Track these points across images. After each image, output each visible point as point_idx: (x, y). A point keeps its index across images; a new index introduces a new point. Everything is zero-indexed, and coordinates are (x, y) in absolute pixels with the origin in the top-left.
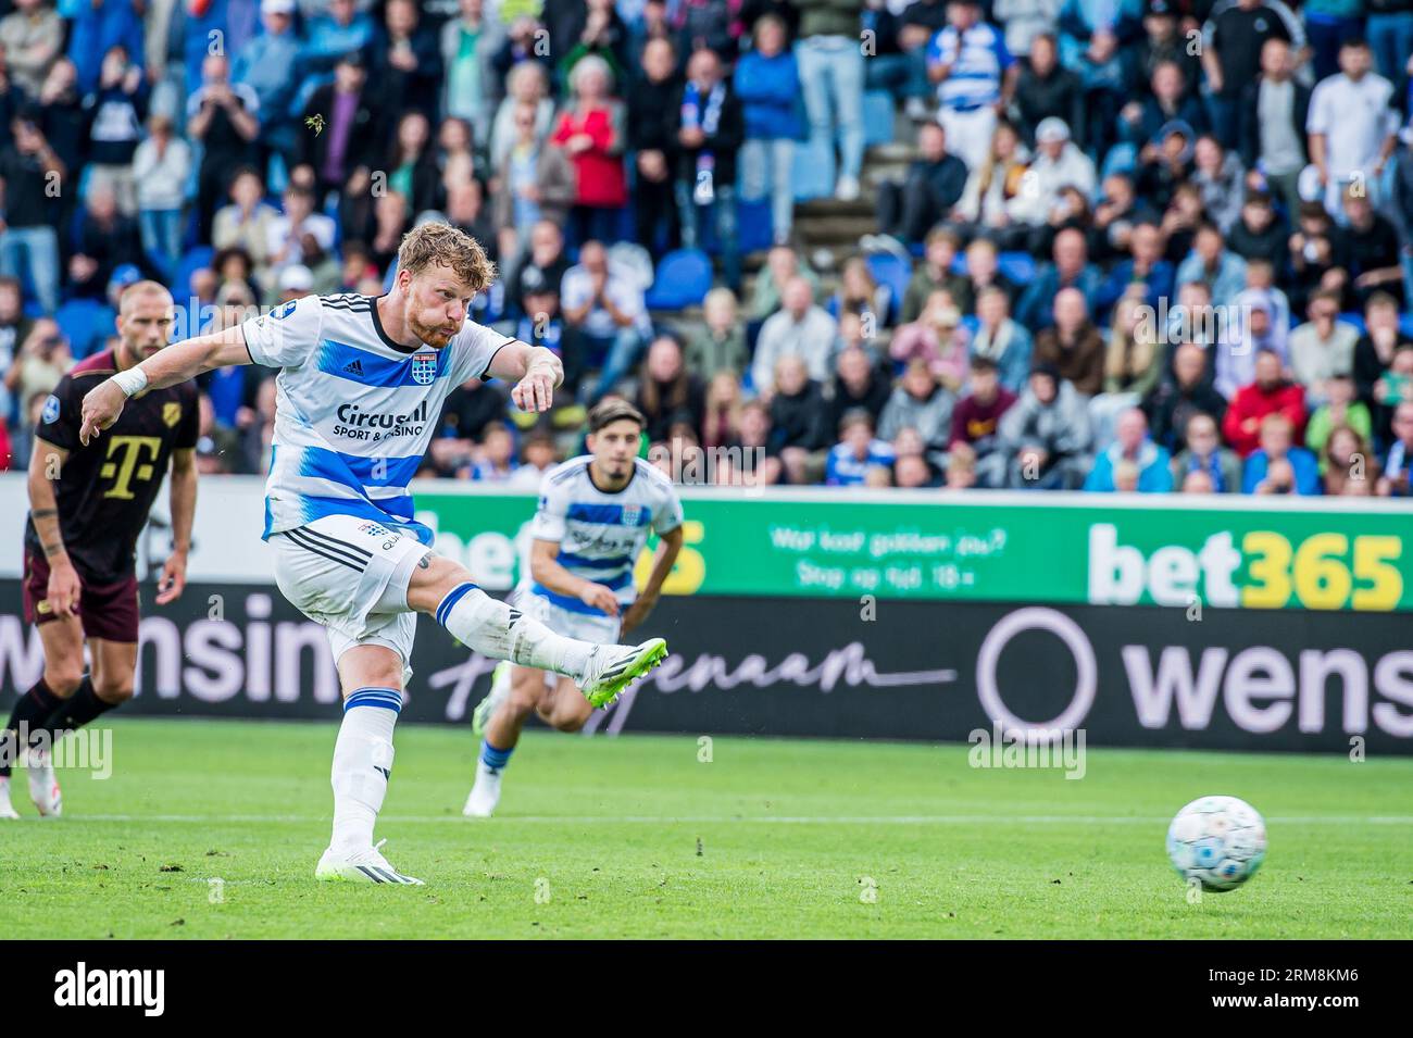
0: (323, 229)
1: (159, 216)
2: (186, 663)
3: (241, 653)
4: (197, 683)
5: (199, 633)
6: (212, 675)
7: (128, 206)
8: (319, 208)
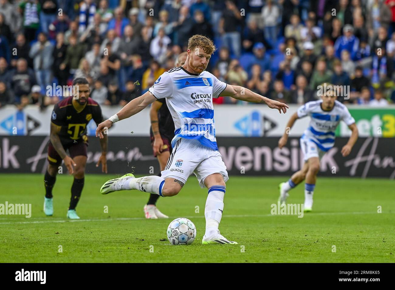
0: (317, 31)
1: (270, 28)
2: (274, 160)
3: (290, 157)
4: (277, 166)
5: (277, 151)
6: (281, 164)
7: (261, 25)
8: (316, 25)
